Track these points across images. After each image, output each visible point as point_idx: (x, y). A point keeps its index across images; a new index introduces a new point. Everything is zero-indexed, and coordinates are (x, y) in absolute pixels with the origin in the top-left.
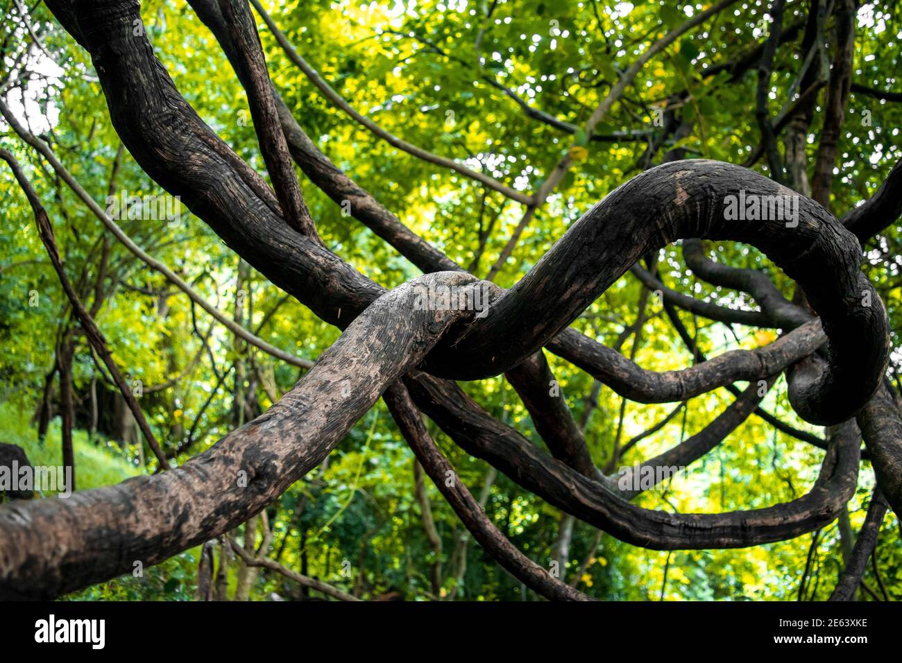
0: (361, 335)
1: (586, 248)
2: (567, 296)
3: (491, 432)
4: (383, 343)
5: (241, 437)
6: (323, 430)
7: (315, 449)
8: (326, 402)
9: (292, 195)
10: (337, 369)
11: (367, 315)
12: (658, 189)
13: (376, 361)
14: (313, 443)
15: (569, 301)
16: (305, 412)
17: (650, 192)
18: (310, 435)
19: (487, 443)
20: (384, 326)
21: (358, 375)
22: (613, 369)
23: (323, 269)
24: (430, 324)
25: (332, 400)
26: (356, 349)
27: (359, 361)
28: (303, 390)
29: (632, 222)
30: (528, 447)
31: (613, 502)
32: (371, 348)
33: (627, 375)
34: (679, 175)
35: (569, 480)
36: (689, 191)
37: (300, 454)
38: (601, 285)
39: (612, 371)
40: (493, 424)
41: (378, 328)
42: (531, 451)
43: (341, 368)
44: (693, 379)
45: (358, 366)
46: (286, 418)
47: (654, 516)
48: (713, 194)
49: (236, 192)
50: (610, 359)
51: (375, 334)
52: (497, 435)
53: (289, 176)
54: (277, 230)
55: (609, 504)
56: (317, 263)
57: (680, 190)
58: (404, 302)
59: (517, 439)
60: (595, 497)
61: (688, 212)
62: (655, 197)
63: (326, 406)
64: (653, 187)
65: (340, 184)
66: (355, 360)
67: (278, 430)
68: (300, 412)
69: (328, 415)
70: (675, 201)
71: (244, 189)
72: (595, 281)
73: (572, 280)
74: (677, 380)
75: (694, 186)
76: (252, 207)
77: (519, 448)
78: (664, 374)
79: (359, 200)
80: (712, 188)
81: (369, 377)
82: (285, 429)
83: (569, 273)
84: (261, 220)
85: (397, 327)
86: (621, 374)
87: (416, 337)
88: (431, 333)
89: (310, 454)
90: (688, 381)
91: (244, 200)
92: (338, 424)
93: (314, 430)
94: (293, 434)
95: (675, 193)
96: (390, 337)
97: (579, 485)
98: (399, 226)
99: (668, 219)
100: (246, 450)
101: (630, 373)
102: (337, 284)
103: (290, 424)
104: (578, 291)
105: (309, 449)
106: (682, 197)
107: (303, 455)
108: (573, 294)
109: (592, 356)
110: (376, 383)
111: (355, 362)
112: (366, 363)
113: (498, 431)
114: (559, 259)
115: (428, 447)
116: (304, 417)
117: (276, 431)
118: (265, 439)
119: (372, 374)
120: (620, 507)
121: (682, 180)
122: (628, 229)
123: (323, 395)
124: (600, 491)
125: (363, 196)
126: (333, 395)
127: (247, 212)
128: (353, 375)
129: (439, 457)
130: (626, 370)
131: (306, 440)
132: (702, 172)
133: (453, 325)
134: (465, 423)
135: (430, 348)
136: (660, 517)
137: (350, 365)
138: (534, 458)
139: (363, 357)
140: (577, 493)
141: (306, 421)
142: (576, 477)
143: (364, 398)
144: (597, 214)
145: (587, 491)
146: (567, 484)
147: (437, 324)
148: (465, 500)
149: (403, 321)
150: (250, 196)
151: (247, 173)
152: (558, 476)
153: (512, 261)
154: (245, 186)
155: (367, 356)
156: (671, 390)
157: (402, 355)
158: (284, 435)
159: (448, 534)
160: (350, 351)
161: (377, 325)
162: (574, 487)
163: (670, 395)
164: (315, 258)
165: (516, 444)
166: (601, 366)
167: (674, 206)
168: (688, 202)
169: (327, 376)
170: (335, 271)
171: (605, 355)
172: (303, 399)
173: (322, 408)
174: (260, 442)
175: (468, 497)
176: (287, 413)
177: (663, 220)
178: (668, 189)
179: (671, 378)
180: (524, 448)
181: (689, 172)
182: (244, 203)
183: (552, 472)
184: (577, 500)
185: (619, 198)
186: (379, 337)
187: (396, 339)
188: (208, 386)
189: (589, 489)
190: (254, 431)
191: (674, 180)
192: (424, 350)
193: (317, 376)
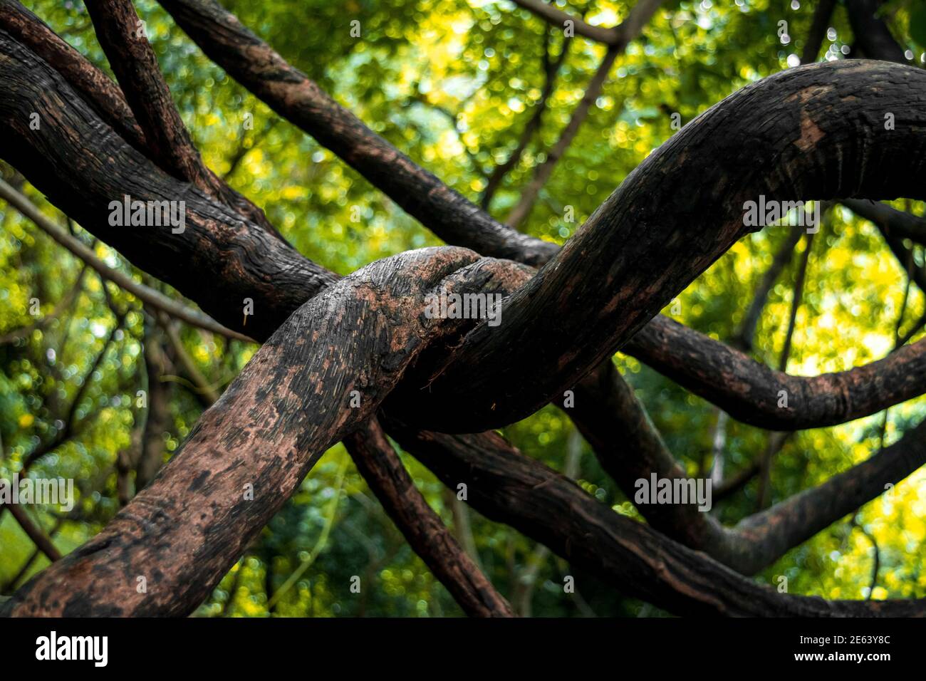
0: (263, 384)
1: (643, 225)
2: (611, 306)
3: (520, 482)
4: (301, 396)
5: (59, 580)
6: (199, 557)
7: (185, 589)
8: (203, 511)
9: (158, 113)
10: (222, 449)
11: (276, 345)
12: (769, 121)
13: (289, 429)
14: (182, 580)
15: (615, 315)
16: (166, 531)
17: (754, 128)
18: (175, 568)
19: (513, 500)
20: (302, 367)
21: (257, 458)
22: (722, 379)
23: (215, 242)
24: (383, 356)
25: (213, 505)
26: (255, 411)
27: (259, 434)
28: (166, 489)
29: (723, 180)
30: (584, 503)
31: (729, 586)
32: (281, 408)
33: (746, 388)
34: (806, 96)
35: (653, 553)
36: (824, 124)
37: (159, 602)
38: (671, 287)
39: (721, 382)
40: (525, 468)
41: (293, 370)
42: (588, 510)
43: (229, 448)
44: (865, 387)
45: (257, 442)
46: (136, 542)
47: (801, 606)
48: (866, 130)
49: (59, 116)
50: (717, 362)
51: (287, 381)
52: (531, 486)
53: (151, 82)
54: (134, 178)
55: (723, 590)
56: (205, 232)
57: (808, 123)
58: (339, 319)
59: (565, 490)
60: (699, 580)
61: (822, 161)
62: (762, 135)
63: (203, 516)
64: (761, 118)
65: (256, 62)
66: (253, 431)
67: (122, 564)
68: (158, 531)
69: (206, 531)
70: (797, 143)
71: (75, 110)
72: (660, 282)
73: (620, 281)
74: (837, 390)
75: (830, 116)
76: (89, 141)
77: (569, 506)
78: (814, 379)
79: (291, 89)
80: (864, 119)
81: (278, 458)
82: (134, 561)
83: (615, 269)
84: (105, 162)
85: (326, 366)
86: (736, 386)
87: (359, 380)
88: (385, 370)
89: (177, 598)
90: (856, 390)
91: (75, 128)
92: (225, 544)
93: (183, 558)
94: (147, 569)
95: (797, 130)
96: (314, 386)
97: (671, 561)
98: (360, 132)
99: (784, 173)
100: (68, 604)
101: (752, 383)
102: (239, 267)
103: (141, 554)
104: (630, 298)
105: (176, 591)
106: (810, 136)
107: (166, 601)
108: (622, 304)
109: (687, 357)
110: (290, 466)
111: (252, 436)
112: (270, 436)
113: (531, 481)
114: (597, 246)
115: (415, 509)
116: (166, 538)
117: (118, 568)
118: (101, 583)
119: (283, 453)
120: (744, 595)
121: (811, 105)
122: (715, 194)
123: (197, 498)
124: (709, 569)
125: (297, 82)
126: (216, 497)
127: (81, 151)
128: (249, 459)
129: (434, 527)
130: (745, 380)
131: (169, 577)
132: (849, 89)
133: (422, 353)
134: (475, 468)
135: (384, 395)
136: (811, 609)
137: (244, 441)
138: (594, 521)
139: (267, 424)
140: (668, 576)
141: (168, 545)
142: (666, 548)
143: (269, 494)
144: (662, 165)
145: (685, 570)
146: (651, 561)
147: (395, 355)
148: (479, 594)
149: (336, 354)
150: (85, 120)
151: (82, 73)
152: (635, 548)
153: (605, 103)
154: (77, 102)
155: (272, 422)
156: (826, 407)
157: (335, 412)
158: (131, 573)
159: (501, 572)
160: (244, 416)
161: (291, 364)
162: (662, 566)
163: (825, 416)
164: (202, 223)
165: (562, 500)
166: (700, 373)
167: (796, 152)
168: (821, 145)
169: (205, 462)
170: (236, 244)
171: (708, 356)
172: (165, 506)
173: (196, 521)
174: (92, 589)
175: (484, 589)
176: (138, 534)
177: (776, 178)
178: (785, 122)
179: (827, 387)
180: (576, 507)
181: (826, 89)
182: (75, 135)
183: (626, 543)
184: (667, 586)
185: (701, 137)
186: (294, 387)
187: (324, 388)
188: (101, 327)
189: (691, 567)
190: (82, 569)
191: (797, 105)
192: (374, 400)
193: (189, 462)
